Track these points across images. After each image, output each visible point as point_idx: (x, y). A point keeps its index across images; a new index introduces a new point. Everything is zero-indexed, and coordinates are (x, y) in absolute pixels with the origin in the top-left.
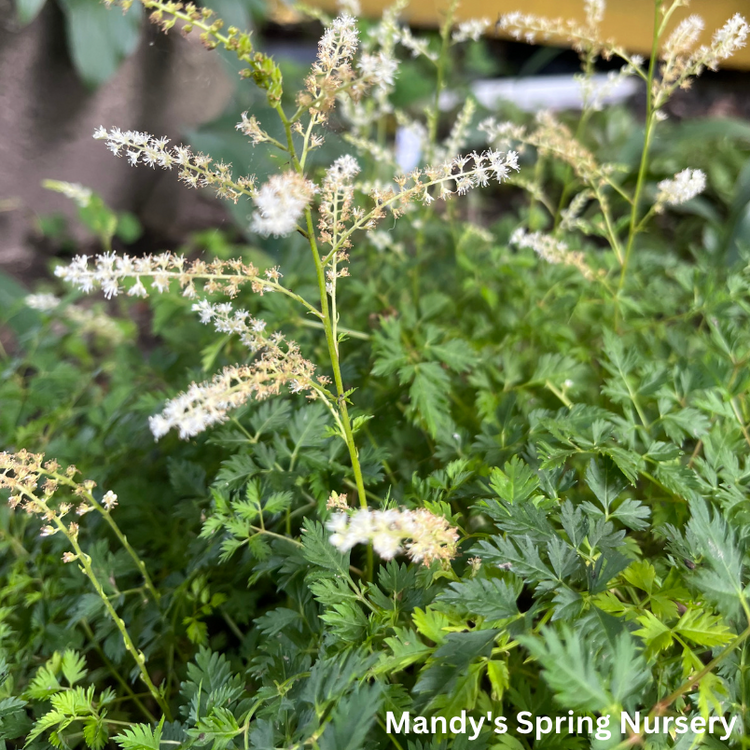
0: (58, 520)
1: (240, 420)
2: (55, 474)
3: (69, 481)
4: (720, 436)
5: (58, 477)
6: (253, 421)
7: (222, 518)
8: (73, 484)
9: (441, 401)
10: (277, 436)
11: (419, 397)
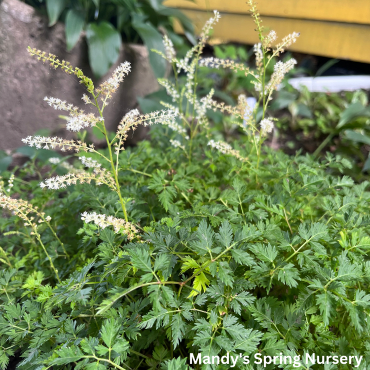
0: (30, 221)
1: (99, 200)
2: (31, 208)
3: (35, 211)
4: (273, 221)
5: (32, 209)
6: (104, 201)
7: (85, 229)
8: (37, 212)
9: (171, 199)
10: (110, 206)
11: (163, 197)
